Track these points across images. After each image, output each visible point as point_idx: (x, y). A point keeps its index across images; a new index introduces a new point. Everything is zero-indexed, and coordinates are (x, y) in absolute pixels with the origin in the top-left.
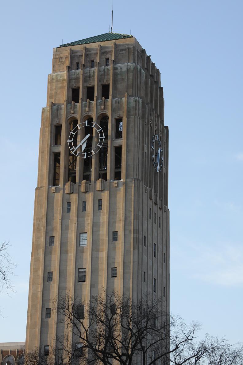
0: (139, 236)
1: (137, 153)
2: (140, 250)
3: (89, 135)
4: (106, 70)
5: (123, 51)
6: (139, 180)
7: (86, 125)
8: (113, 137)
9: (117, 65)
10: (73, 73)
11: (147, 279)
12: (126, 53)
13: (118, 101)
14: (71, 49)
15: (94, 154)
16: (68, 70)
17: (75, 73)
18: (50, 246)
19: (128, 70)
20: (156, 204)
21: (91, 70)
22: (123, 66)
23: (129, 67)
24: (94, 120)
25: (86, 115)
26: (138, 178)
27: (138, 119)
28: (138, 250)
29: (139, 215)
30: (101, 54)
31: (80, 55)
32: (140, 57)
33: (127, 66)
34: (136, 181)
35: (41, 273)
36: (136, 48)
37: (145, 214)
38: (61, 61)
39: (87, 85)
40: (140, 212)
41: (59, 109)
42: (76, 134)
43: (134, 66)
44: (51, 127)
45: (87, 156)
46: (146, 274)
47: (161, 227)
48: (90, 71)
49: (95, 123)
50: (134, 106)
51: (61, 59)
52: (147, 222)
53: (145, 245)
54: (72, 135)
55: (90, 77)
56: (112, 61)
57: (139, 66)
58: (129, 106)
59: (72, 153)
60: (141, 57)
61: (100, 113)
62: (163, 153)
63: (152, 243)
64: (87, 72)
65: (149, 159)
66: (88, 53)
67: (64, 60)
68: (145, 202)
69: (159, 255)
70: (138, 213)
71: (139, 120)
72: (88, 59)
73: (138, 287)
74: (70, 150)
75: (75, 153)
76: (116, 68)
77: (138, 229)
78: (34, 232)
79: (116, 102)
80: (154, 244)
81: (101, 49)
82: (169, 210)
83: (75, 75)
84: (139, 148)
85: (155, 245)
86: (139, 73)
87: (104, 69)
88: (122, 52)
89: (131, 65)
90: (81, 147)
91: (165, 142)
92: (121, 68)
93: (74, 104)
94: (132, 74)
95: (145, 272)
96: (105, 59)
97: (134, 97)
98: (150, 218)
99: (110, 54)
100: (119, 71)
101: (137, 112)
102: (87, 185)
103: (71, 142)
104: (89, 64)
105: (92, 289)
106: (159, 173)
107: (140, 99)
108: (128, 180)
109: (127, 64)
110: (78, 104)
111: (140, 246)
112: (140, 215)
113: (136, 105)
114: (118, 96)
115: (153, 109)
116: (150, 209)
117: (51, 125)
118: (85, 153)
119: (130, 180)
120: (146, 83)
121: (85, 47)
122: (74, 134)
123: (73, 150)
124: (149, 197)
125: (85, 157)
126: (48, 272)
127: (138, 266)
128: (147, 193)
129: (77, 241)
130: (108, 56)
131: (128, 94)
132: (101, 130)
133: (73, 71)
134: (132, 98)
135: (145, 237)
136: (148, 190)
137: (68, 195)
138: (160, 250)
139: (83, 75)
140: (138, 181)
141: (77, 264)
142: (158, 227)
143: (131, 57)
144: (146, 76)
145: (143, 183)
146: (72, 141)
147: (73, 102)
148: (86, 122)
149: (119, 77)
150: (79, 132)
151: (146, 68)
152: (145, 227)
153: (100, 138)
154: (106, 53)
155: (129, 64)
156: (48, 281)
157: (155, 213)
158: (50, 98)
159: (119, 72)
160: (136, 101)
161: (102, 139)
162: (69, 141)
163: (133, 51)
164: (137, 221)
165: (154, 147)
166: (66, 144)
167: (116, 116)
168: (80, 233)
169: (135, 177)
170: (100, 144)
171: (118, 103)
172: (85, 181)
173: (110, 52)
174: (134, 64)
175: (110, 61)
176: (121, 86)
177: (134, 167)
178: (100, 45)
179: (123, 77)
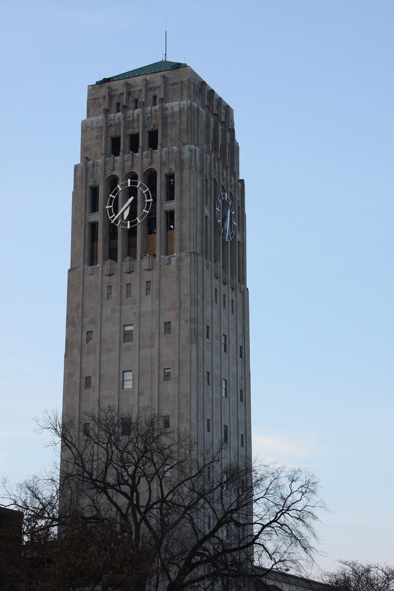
0: (197, 327)
1: (194, 218)
2: (201, 345)
3: (132, 198)
4: (153, 112)
5: (174, 85)
6: (197, 253)
7: (129, 186)
8: (163, 199)
9: (167, 105)
10: (113, 118)
11: (212, 380)
12: (178, 88)
13: (169, 152)
14: (109, 86)
15: (139, 222)
16: (106, 114)
17: (114, 117)
18: (87, 343)
19: (181, 110)
20: (225, 283)
21: (135, 112)
22: (174, 105)
23: (182, 106)
24: (139, 178)
25: (129, 171)
26: (195, 251)
27: (194, 173)
28: (197, 345)
29: (197, 299)
30: (147, 91)
31: (121, 94)
32: (198, 92)
33: (180, 105)
34: (193, 255)
35: (76, 378)
36: (192, 80)
37: (208, 297)
38: (97, 102)
39: (130, 132)
40: (199, 295)
41: (95, 166)
42: (117, 197)
43: (189, 106)
44: (86, 190)
45: (130, 225)
46: (210, 374)
47: (235, 313)
48: (133, 114)
49: (140, 182)
50: (189, 157)
51: (97, 100)
52: (211, 308)
53: (208, 337)
54: (112, 198)
55: (133, 121)
56: (161, 100)
57: (196, 105)
58: (182, 158)
59: (113, 222)
60: (200, 91)
61: (146, 169)
62: (236, 216)
63: (219, 334)
64: (129, 115)
65: (213, 225)
66: (130, 90)
67: (101, 101)
68: (207, 281)
69: (232, 348)
70: (196, 297)
71: (195, 175)
72: (131, 98)
73: (197, 392)
74: (110, 218)
75: (116, 222)
76: (166, 109)
77: (196, 317)
78: (67, 327)
79: (166, 153)
80: (224, 335)
81: (147, 85)
82: (248, 289)
83: (114, 120)
84: (196, 212)
85: (226, 336)
86: (195, 113)
87: (151, 111)
88: (173, 87)
89: (185, 103)
90: (123, 213)
91: (238, 201)
92: (172, 109)
93: (114, 158)
94: (186, 115)
95: (208, 373)
96: (152, 98)
97: (188, 146)
98: (216, 302)
99: (158, 90)
100: (169, 112)
101: (193, 164)
102: (131, 263)
103: (111, 208)
104: (132, 105)
105: (140, 397)
106: (229, 242)
107: (197, 148)
108: (183, 254)
109: (180, 102)
110: (118, 158)
111: (200, 339)
112: (199, 299)
113: (191, 156)
114: (169, 145)
115: (218, 159)
116: (216, 290)
117: (86, 187)
118: (129, 222)
119: (185, 254)
120: (207, 125)
121: (127, 82)
122: (114, 197)
123: (113, 219)
124: (213, 275)
125: (129, 227)
126: (86, 377)
127: (197, 364)
128: (210, 270)
129: (120, 336)
130: (157, 92)
131: (182, 142)
132: (148, 191)
133: (112, 115)
134: (187, 147)
135: (208, 327)
136: (211, 265)
137: (108, 277)
138: (233, 342)
139: (124, 119)
140: (196, 255)
141: (121, 365)
142: (228, 313)
143: (185, 92)
144: (207, 116)
145: (203, 256)
146: (112, 206)
147: (112, 156)
148: (129, 180)
149: (170, 120)
150: (120, 195)
151: (206, 106)
152: (208, 313)
153: (147, 201)
154: (153, 89)
155: (182, 102)
156: (86, 389)
157: (224, 295)
158: (84, 152)
159: (169, 114)
160: (191, 150)
161: (149, 203)
162: (108, 207)
163: (187, 85)
164: (195, 307)
165: (220, 209)
166: (105, 210)
167: (166, 171)
168: (124, 326)
169: (192, 250)
170: (147, 209)
171: (169, 154)
172: (128, 258)
173: (158, 87)
174: (189, 101)
175: (158, 100)
176: (173, 132)
177: (190, 237)
178: (146, 79)
179: (175, 120)
